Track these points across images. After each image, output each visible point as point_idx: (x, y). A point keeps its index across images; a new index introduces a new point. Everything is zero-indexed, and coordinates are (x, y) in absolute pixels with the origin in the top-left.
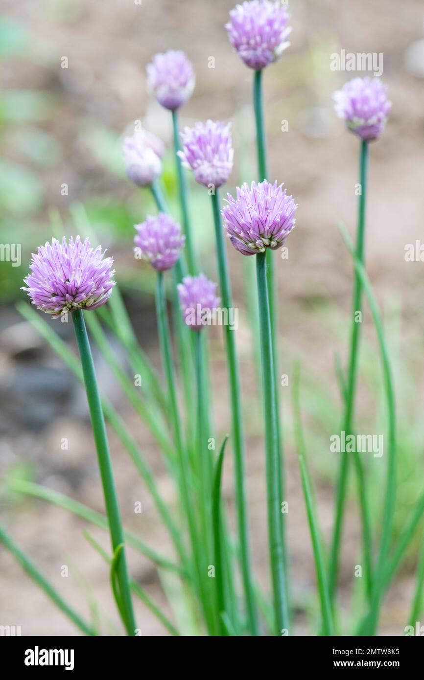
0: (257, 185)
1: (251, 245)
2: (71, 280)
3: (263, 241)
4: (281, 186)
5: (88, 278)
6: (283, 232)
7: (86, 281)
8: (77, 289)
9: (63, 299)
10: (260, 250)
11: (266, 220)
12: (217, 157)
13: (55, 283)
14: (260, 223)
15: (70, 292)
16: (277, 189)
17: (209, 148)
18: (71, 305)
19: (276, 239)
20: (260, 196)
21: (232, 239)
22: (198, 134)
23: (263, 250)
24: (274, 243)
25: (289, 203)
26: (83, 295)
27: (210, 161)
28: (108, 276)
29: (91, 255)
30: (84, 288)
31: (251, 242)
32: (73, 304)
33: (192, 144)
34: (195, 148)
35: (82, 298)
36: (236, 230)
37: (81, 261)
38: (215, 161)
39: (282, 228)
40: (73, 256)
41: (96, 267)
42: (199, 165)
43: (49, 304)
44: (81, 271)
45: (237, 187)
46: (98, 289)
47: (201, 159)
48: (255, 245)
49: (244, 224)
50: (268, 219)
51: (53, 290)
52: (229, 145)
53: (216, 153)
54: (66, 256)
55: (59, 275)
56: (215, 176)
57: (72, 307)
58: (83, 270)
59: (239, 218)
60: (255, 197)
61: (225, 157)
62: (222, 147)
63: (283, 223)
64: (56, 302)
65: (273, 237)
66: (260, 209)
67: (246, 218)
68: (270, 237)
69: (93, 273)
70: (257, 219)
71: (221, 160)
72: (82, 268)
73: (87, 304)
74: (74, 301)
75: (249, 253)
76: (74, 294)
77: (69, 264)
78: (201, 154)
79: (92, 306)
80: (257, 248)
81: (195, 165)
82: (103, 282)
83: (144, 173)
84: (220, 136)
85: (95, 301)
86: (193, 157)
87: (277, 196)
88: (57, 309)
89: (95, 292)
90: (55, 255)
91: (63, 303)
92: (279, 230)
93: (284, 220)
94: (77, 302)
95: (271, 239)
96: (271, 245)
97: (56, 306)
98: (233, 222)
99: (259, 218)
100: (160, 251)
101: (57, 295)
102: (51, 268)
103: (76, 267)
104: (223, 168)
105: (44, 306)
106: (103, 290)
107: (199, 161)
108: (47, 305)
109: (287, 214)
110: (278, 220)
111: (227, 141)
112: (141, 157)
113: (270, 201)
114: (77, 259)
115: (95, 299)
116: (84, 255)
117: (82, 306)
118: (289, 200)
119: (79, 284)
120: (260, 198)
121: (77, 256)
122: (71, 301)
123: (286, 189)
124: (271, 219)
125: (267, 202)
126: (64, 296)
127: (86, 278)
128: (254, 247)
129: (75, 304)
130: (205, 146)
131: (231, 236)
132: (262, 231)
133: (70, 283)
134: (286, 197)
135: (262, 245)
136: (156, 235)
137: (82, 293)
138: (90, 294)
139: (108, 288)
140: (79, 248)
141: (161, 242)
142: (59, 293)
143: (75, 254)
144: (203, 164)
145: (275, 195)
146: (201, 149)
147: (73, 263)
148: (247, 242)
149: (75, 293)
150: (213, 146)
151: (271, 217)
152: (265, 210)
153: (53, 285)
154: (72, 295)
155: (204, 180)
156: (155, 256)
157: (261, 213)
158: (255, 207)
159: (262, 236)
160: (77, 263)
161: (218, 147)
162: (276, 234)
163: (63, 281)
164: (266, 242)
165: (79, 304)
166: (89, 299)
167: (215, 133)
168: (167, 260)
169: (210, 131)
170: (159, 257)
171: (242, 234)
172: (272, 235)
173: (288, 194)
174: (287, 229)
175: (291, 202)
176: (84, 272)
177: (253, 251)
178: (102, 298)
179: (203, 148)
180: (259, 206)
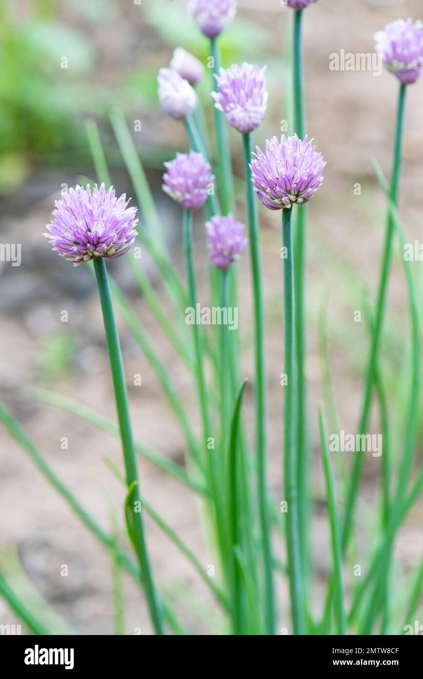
0: (287, 138)
1: (276, 201)
2: (93, 230)
3: (289, 197)
4: (310, 142)
5: (109, 229)
6: (310, 189)
7: (108, 231)
8: (99, 238)
9: (83, 248)
10: (286, 206)
11: (293, 177)
12: (250, 101)
13: (77, 233)
14: (288, 180)
15: (92, 242)
16: (306, 145)
17: (242, 92)
18: (92, 253)
19: (302, 196)
20: (289, 151)
21: (258, 193)
22: (232, 77)
23: (289, 206)
24: (300, 200)
25: (317, 161)
26: (104, 246)
27: (243, 106)
28: (131, 225)
29: (115, 205)
30: (106, 238)
31: (277, 198)
32: (94, 253)
33: (226, 87)
34: (228, 91)
35: (103, 249)
36: (263, 185)
37: (103, 212)
38: (249, 106)
39: (310, 185)
40: (96, 205)
41: (118, 218)
42: (232, 109)
43: (70, 253)
44: (104, 221)
45: (266, 140)
46: (119, 238)
47: (234, 103)
48: (281, 201)
49: (271, 180)
50: (295, 176)
51: (74, 238)
52: (264, 89)
53: (250, 98)
54: (89, 206)
55: (81, 224)
56: (247, 121)
57: (93, 255)
58: (105, 221)
59: (266, 173)
60: (283, 153)
61: (258, 101)
62: (256, 91)
63: (309, 181)
64: (77, 251)
65: (300, 194)
66: (288, 166)
67: (273, 174)
68: (296, 193)
69: (115, 223)
70: (284, 177)
71: (254, 104)
72: (105, 218)
73: (109, 253)
74: (95, 250)
75: (275, 208)
76: (95, 243)
77: (91, 213)
78: (234, 98)
79: (113, 255)
80: (283, 204)
81: (228, 108)
82: (125, 232)
83: (178, 106)
84: (254, 80)
85: (116, 251)
86: (226, 100)
87: (306, 153)
88: (77, 258)
89: (117, 242)
90: (78, 203)
91: (85, 252)
92: (306, 188)
93: (311, 177)
94: (98, 252)
95: (297, 196)
96: (298, 202)
97: (77, 254)
98: (260, 176)
99: (286, 176)
100: (188, 191)
101: (79, 244)
102: (73, 217)
103: (98, 217)
104: (255, 112)
105: (65, 254)
106: (125, 240)
107: (232, 105)
108: (68, 253)
109: (315, 172)
110: (306, 178)
111: (261, 84)
112: (177, 90)
113: (298, 158)
114: (100, 209)
115: (117, 248)
116: (108, 204)
117: (104, 254)
118: (318, 157)
119: (100, 234)
120: (289, 153)
121: (101, 206)
122: (92, 250)
123: (315, 146)
124: (298, 176)
125: (295, 159)
126: (85, 245)
127: (108, 229)
128: (280, 203)
129: (96, 254)
130: (239, 90)
131: (257, 190)
132: (288, 188)
133: (91, 234)
134: (315, 154)
135: (289, 201)
136: (185, 175)
137: (103, 243)
138: (112, 244)
139: (130, 238)
140: (103, 197)
141: (190, 182)
142: (81, 242)
143: (99, 203)
144: (236, 108)
145: (304, 150)
146: (235, 92)
147: (96, 212)
148: (274, 198)
149: (97, 243)
150: (247, 89)
151: (298, 175)
152: (292, 166)
153: (75, 235)
154: (93, 245)
155: (237, 124)
156: (183, 195)
157: (288, 170)
158: (283, 163)
159: (289, 192)
160: (100, 212)
161: (252, 92)
162: (303, 191)
163: (85, 230)
164: (293, 198)
165: (100, 253)
166: (111, 248)
167: (250, 77)
168: (195, 200)
169: (245, 75)
170: (187, 196)
171: (268, 190)
172: (299, 192)
173: (317, 150)
174: (315, 187)
175: (320, 159)
176: (106, 223)
177: (278, 206)
178: (123, 248)
179: (237, 92)
180: (287, 163)
